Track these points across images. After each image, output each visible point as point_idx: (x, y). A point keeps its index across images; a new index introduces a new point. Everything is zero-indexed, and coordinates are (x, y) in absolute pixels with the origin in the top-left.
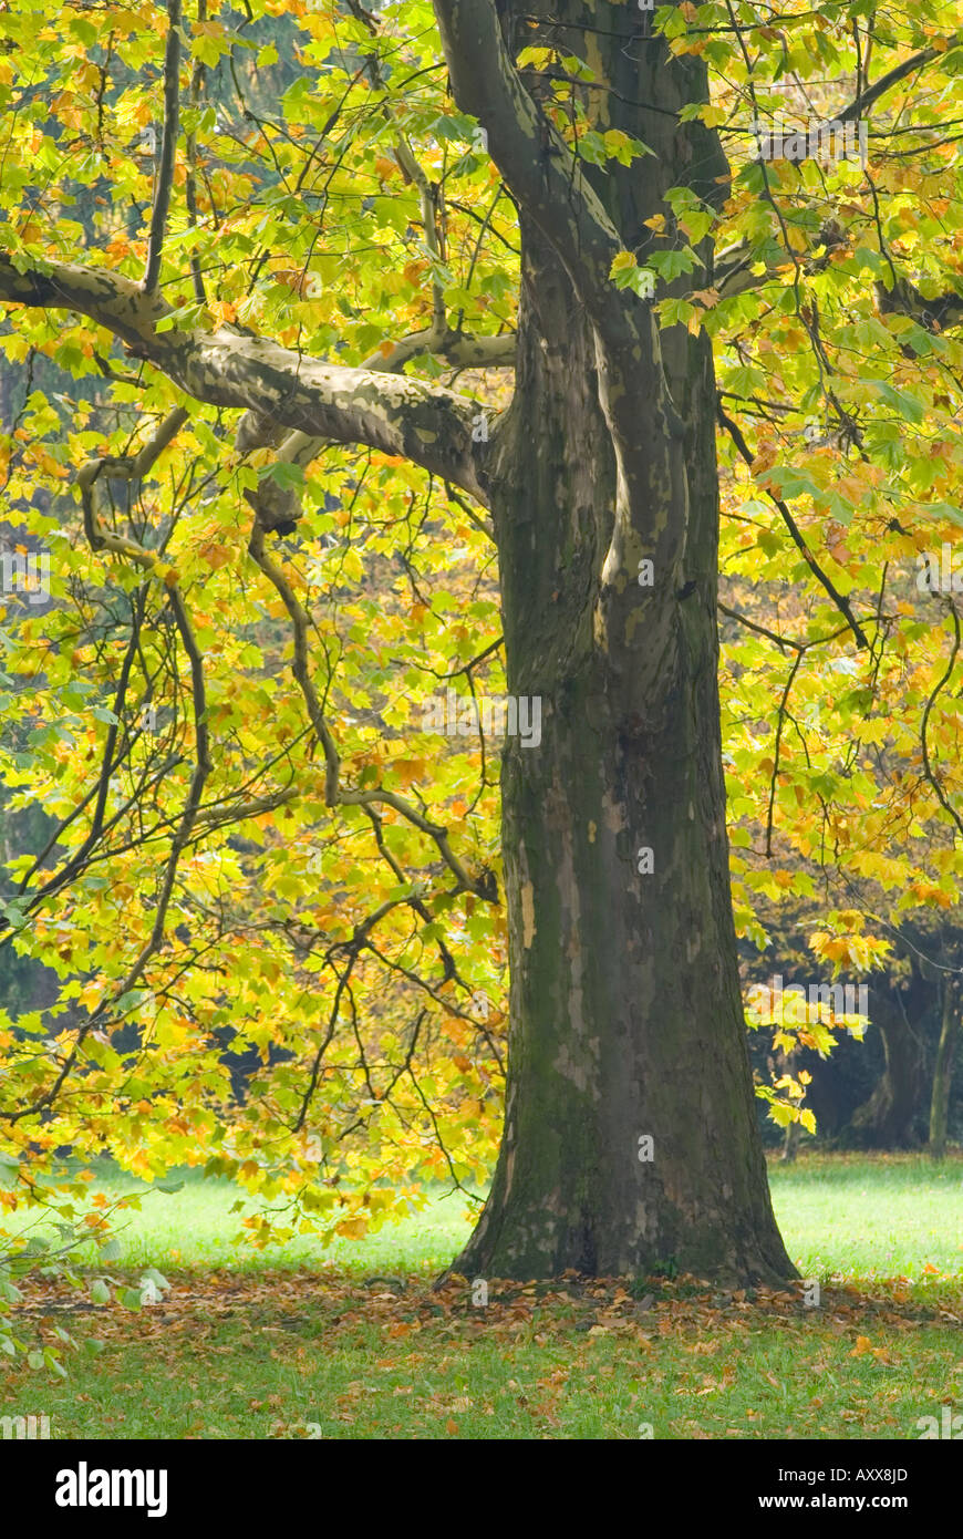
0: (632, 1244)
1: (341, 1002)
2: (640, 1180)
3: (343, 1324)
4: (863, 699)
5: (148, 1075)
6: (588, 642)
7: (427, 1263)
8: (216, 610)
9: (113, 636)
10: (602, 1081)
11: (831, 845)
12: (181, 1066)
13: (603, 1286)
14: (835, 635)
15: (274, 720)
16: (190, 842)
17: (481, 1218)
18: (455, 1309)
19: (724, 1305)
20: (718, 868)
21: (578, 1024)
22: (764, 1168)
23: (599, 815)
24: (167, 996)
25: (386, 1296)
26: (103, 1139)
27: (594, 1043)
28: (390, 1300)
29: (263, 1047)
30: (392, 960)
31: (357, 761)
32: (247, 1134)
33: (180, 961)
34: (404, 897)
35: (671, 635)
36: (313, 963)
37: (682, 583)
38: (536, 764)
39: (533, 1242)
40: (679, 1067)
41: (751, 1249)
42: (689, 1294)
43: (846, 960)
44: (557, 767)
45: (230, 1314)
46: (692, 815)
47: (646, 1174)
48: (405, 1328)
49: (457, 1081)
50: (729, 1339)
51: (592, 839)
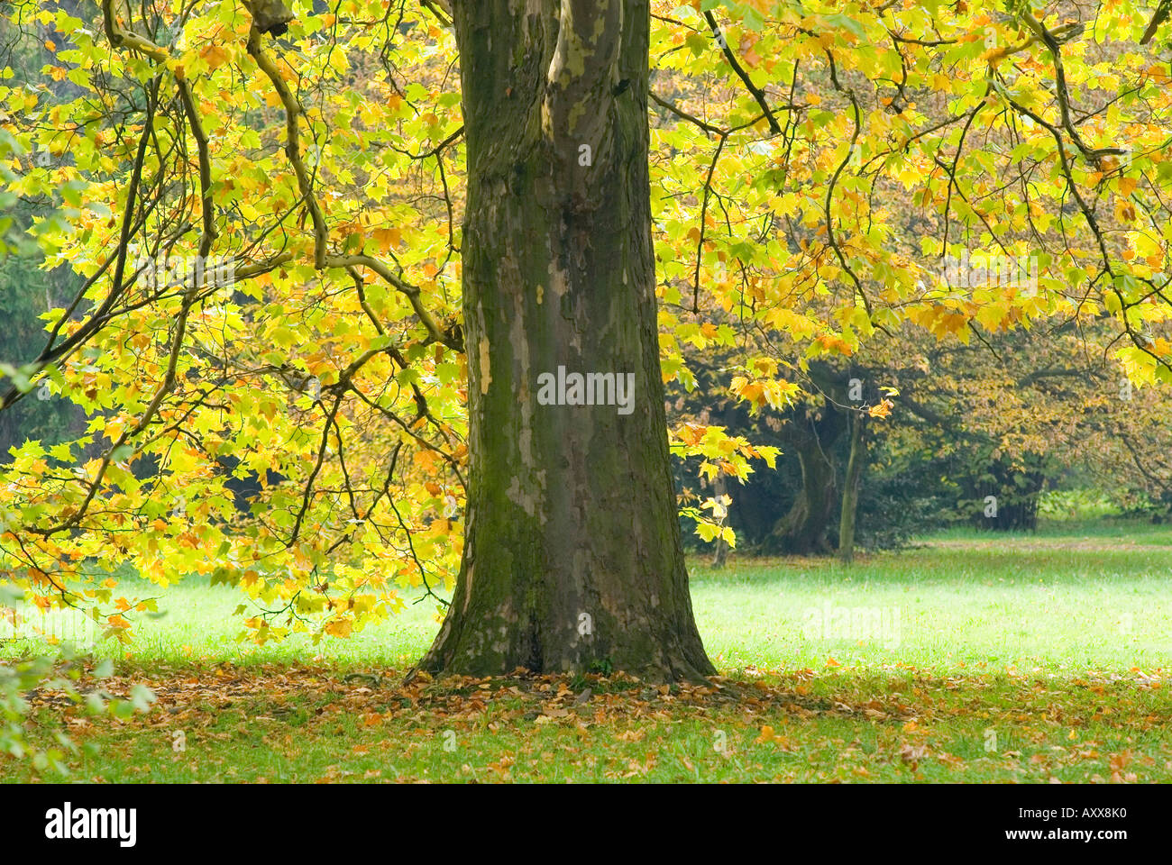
0: (573, 645)
1: (329, 436)
2: (580, 591)
3: (326, 713)
4: (777, 176)
5: (163, 497)
6: (537, 131)
7: (402, 657)
8: (220, 99)
9: (131, 121)
10: (548, 507)
11: (749, 302)
12: (192, 490)
13: (548, 682)
14: (753, 122)
15: (270, 195)
16: (198, 299)
17: (444, 624)
18: (422, 701)
19: (651, 697)
20: (648, 325)
21: (527, 459)
22: (686, 581)
23: (546, 281)
24: (179, 430)
25: (363, 690)
26: (125, 551)
27: (541, 475)
28: (366, 694)
29: (262, 474)
30: (372, 400)
31: (342, 230)
32: (248, 548)
33: (191, 400)
34: (382, 346)
35: (608, 125)
36: (304, 402)
37: (618, 81)
38: (491, 238)
39: (489, 644)
40: (613, 495)
41: (674, 650)
42: (621, 688)
43: (762, 399)
44: (509, 240)
45: (229, 705)
46: (625, 280)
47: (585, 587)
48: (379, 717)
49: (429, 503)
50: (654, 727)
51: (540, 301)
